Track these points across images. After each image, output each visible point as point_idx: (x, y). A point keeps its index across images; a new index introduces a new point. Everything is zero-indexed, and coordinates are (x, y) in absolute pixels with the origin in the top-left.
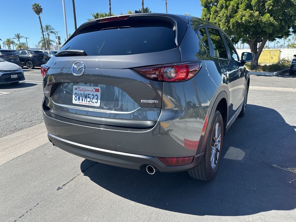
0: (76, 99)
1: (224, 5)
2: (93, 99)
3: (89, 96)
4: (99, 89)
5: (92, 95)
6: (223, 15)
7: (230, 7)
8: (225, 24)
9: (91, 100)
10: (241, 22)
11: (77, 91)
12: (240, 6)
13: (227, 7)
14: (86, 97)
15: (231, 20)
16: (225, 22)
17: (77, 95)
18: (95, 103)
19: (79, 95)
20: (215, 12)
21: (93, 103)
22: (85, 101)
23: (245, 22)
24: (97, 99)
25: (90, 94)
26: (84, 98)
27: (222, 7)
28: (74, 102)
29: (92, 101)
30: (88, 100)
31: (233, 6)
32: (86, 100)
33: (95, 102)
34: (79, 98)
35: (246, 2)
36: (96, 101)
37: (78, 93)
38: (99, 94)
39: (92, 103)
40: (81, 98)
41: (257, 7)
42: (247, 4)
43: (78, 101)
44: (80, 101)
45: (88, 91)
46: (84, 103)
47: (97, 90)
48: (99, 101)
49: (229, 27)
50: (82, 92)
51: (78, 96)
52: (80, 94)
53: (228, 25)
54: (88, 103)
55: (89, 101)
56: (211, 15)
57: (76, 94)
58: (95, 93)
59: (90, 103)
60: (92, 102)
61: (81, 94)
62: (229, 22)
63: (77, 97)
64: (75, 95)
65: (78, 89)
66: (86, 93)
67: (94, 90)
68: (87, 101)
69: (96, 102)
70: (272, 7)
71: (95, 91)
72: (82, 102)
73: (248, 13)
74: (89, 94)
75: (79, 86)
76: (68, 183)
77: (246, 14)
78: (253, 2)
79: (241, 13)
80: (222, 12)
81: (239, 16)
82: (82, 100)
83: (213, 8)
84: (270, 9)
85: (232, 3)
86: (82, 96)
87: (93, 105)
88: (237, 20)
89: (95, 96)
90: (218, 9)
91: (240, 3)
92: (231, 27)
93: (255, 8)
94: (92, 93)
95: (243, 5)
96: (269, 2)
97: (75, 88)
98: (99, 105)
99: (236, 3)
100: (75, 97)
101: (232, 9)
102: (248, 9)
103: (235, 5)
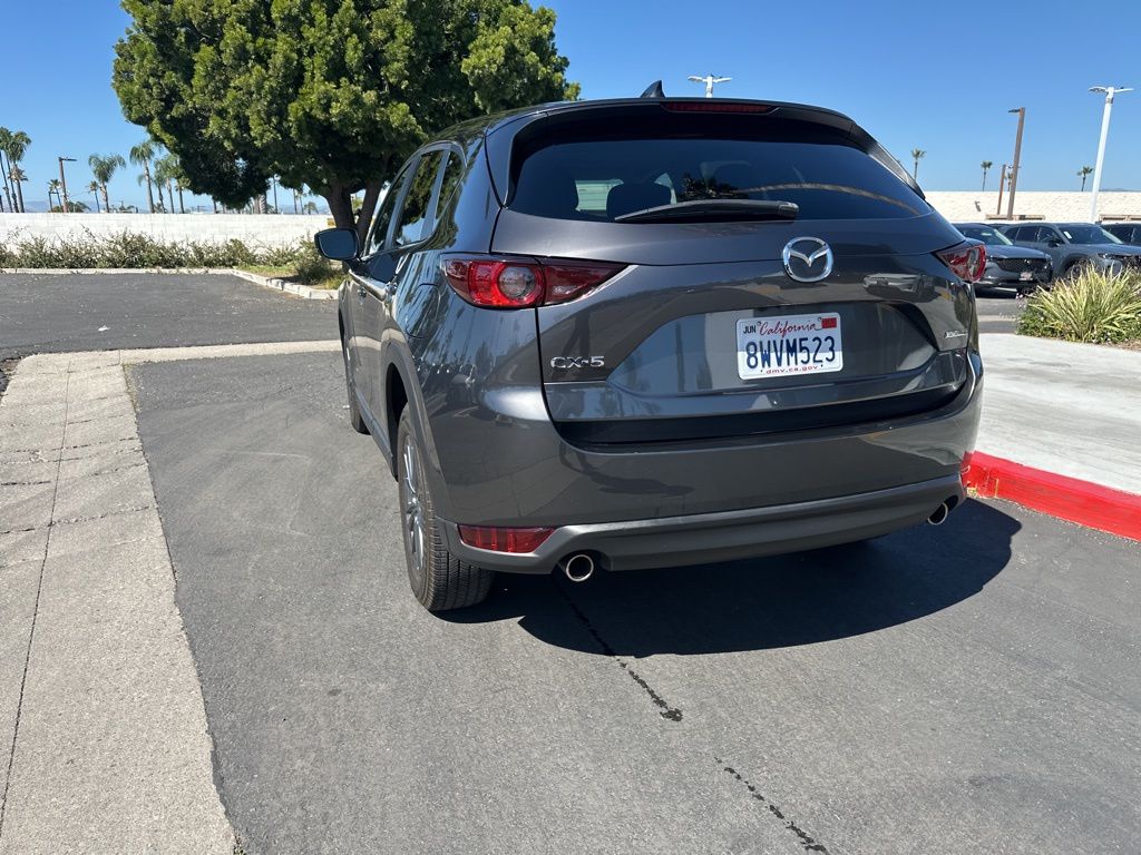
0: (753, 363)
1: (250, 47)
2: (817, 351)
3: (804, 344)
4: (835, 319)
5: (814, 340)
6: (260, 87)
7: (278, 59)
8: (269, 122)
9: (812, 355)
10: (327, 120)
11: (755, 337)
12: (307, 61)
13: (263, 59)
14: (792, 350)
15: (293, 107)
16: (269, 115)
17: (756, 350)
18: (825, 362)
19: (765, 347)
20: (214, 69)
21: (819, 364)
22: (789, 364)
23: (340, 121)
24: (831, 349)
25: (806, 339)
26: (785, 355)
27: (242, 55)
28: (744, 372)
29: (817, 359)
30: (802, 356)
31: (288, 60)
32: (792, 359)
33: (827, 359)
34: (766, 359)
35: (327, 52)
36: (830, 355)
37: (761, 343)
38: (836, 333)
39: (816, 364)
40: (773, 355)
41: (364, 75)
42: (332, 59)
43: (763, 366)
44: (769, 366)
45: (799, 328)
46: (788, 368)
47: (828, 324)
48: (839, 355)
49: (285, 134)
50: (778, 337)
51: (762, 350)
52: (769, 342)
53: (280, 123)
54: (800, 365)
55: (805, 360)
56: (196, 77)
57: (752, 347)
58: (823, 334)
59: (807, 366)
60: (815, 361)
61: (774, 342)
62: (282, 114)
63: (759, 355)
64: (748, 350)
65: (758, 329)
66: (791, 336)
67: (819, 325)
68: (796, 363)
69: (830, 357)
70: (407, 82)
71: (824, 327)
72: (779, 368)
73: (344, 93)
74: (801, 340)
75: (763, 320)
76: (651, 692)
77: (339, 92)
78: (352, 56)
79: (322, 87)
80: (254, 72)
81: (314, 97)
82: (779, 363)
83: (206, 52)
84: (403, 87)
85: (282, 46)
86: (779, 349)
87: (819, 369)
88: (311, 109)
89: (823, 340)
90: (227, 60)
91: (305, 52)
92: (293, 133)
93: (362, 77)
94: (811, 334)
95: (318, 60)
96: (396, 65)
97: (746, 328)
98: (837, 365)
99: (292, 51)
100: (750, 356)
101: (285, 67)
102: (344, 79)
103: (295, 56)
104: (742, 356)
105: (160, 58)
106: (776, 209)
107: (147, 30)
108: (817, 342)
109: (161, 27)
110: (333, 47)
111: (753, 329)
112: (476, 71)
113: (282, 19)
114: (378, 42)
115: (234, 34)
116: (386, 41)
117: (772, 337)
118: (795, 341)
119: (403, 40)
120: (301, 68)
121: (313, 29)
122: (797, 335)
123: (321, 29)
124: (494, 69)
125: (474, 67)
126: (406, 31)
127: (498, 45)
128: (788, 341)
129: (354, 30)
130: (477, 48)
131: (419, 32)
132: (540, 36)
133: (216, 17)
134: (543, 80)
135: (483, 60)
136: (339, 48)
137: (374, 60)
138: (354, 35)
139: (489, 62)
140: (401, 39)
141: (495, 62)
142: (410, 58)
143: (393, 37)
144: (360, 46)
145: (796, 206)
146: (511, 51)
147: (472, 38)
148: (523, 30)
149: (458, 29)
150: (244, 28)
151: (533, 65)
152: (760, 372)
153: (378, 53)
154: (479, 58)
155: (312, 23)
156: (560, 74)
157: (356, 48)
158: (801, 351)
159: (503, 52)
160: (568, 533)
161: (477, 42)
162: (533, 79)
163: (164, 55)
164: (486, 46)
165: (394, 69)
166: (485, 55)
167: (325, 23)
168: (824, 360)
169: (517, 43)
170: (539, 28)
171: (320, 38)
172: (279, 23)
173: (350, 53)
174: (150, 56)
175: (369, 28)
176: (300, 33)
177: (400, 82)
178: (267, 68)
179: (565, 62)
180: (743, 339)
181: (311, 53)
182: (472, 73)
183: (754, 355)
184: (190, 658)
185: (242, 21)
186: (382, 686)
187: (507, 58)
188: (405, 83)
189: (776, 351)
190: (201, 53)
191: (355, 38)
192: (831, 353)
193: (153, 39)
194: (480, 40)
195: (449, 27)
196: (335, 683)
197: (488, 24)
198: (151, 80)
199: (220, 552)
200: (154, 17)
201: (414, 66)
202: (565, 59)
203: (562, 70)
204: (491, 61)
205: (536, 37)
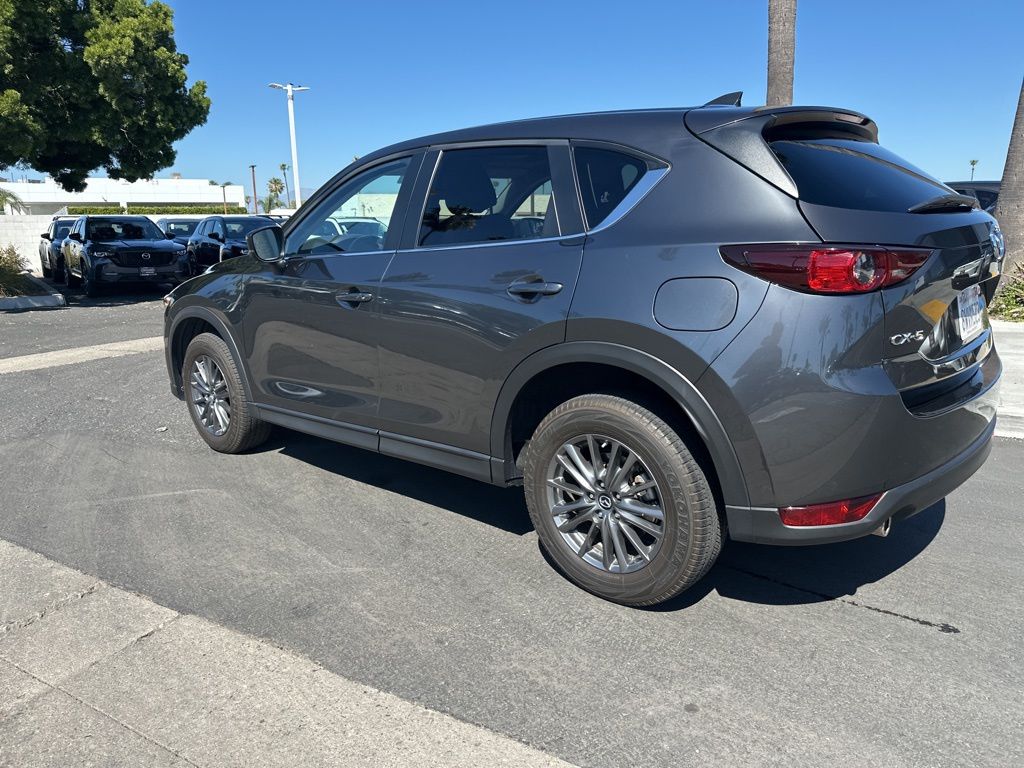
84: (6, 71)
112: (102, 61)
124: (123, 60)
125: (100, 57)
127: (124, 36)
130: (97, 37)
134: (172, 76)
135: (109, 50)
139: (116, 53)
141: (123, 54)
142: (13, 40)
146: (139, 44)
151: (165, 61)
154: (103, 48)
159: (132, 43)
161: (94, 31)
164: (109, 36)
166: (110, 45)
170: (164, 23)
182: (97, 63)
187: (136, 51)
204: (119, 53)
205: (162, 32)
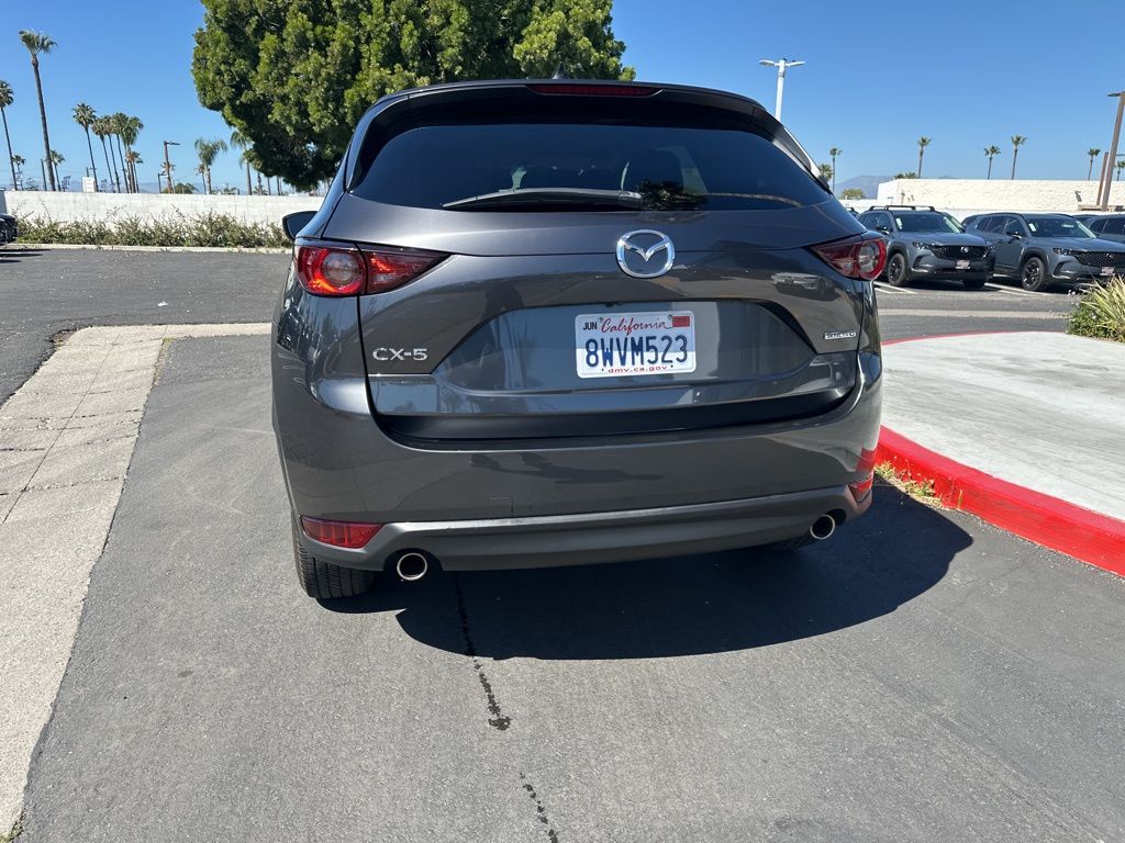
0: (593, 359)
1: (310, 35)
2: (666, 351)
3: (651, 342)
4: (688, 318)
5: (663, 339)
6: (318, 75)
7: (335, 47)
8: (326, 108)
9: (660, 355)
11: (596, 334)
12: (364, 48)
13: (322, 46)
14: (637, 348)
15: (349, 93)
16: (326, 101)
17: (596, 348)
18: (675, 363)
19: (607, 345)
20: (277, 56)
21: (669, 365)
22: (633, 363)
24: (683, 349)
25: (654, 338)
26: (629, 354)
27: (302, 43)
28: (584, 371)
29: (666, 359)
30: (649, 355)
31: (345, 47)
32: (638, 359)
33: (678, 359)
34: (608, 357)
35: (383, 39)
36: (681, 355)
37: (602, 340)
38: (689, 332)
39: (665, 365)
40: (616, 354)
41: (419, 62)
42: (388, 46)
43: (605, 365)
44: (611, 365)
45: (647, 326)
46: (632, 368)
47: (681, 322)
48: (692, 355)
49: (342, 120)
50: (622, 335)
51: (603, 348)
52: (612, 340)
53: (337, 109)
54: (647, 365)
55: (653, 359)
56: (261, 64)
57: (592, 345)
58: (674, 332)
59: (655, 366)
60: (663, 361)
61: (618, 340)
62: (339, 100)
63: (600, 353)
64: (587, 347)
65: (600, 325)
66: (636, 334)
67: (669, 323)
68: (642, 363)
69: (682, 358)
70: (460, 68)
71: (675, 325)
72: (623, 368)
73: (397, 78)
74: (648, 339)
75: (605, 316)
76: (491, 698)
77: (393, 78)
78: (408, 43)
79: (377, 73)
80: (312, 60)
81: (369, 84)
82: (623, 361)
83: (270, 40)
84: (456, 73)
85: (340, 34)
86: (622, 347)
87: (668, 370)
88: (366, 95)
89: (673, 340)
90: (289, 48)
91: (363, 39)
92: (349, 119)
93: (416, 63)
94: (660, 333)
95: (375, 46)
96: (450, 51)
97: (587, 324)
98: (690, 366)
99: (351, 38)
100: (590, 353)
101: (342, 55)
102: (398, 65)
103: (351, 43)
104: (581, 354)
105: (232, 46)
106: (616, 199)
107: (218, 21)
108: (666, 342)
109: (231, 17)
110: (389, 34)
111: (594, 326)
112: (528, 57)
113: (341, 7)
114: (434, 28)
115: (296, 22)
116: (442, 27)
117: (615, 335)
118: (641, 338)
119: (457, 26)
120: (358, 55)
121: (370, 17)
122: (645, 333)
123: (379, 16)
124: (545, 54)
125: (526, 53)
126: (461, 16)
127: (550, 30)
128: (633, 339)
129: (410, 16)
130: (530, 33)
131: (474, 18)
132: (594, 21)
133: (280, 6)
134: (596, 65)
135: (535, 45)
136: (395, 35)
137: (429, 46)
138: (410, 22)
139: (540, 48)
140: (456, 25)
141: (546, 48)
142: (465, 43)
143: (448, 23)
144: (415, 33)
145: (638, 196)
146: (564, 37)
147: (526, 24)
148: (576, 15)
149: (513, 15)
150: (305, 16)
151: (585, 50)
152: (601, 371)
153: (434, 38)
154: (532, 43)
155: (370, 11)
156: (615, 59)
157: (411, 35)
158: (648, 350)
159: (555, 38)
160: (395, 530)
161: (530, 28)
162: (586, 63)
163: (236, 43)
164: (538, 32)
165: (449, 55)
166: (537, 40)
167: (382, 10)
168: (674, 360)
169: (570, 28)
170: (593, 13)
171: (377, 26)
172: (338, 11)
173: (406, 39)
174: (222, 44)
175: (426, 14)
176: (358, 20)
177: (453, 68)
178: (326, 56)
179: (622, 46)
180: (581, 336)
181: (368, 42)
182: (524, 59)
183: (595, 353)
184: (75, 630)
185: (303, 10)
186: (233, 671)
187: (559, 44)
188: (459, 69)
189: (619, 349)
190: (265, 42)
191: (411, 25)
192: (682, 353)
193: (224, 30)
194: (533, 26)
195: (506, 12)
196: (191, 665)
197: (542, 9)
198: (223, 68)
199: (156, 526)
200: (224, 8)
201: (468, 52)
202: (621, 44)
203: (618, 55)
204: (543, 47)
205: (590, 22)
